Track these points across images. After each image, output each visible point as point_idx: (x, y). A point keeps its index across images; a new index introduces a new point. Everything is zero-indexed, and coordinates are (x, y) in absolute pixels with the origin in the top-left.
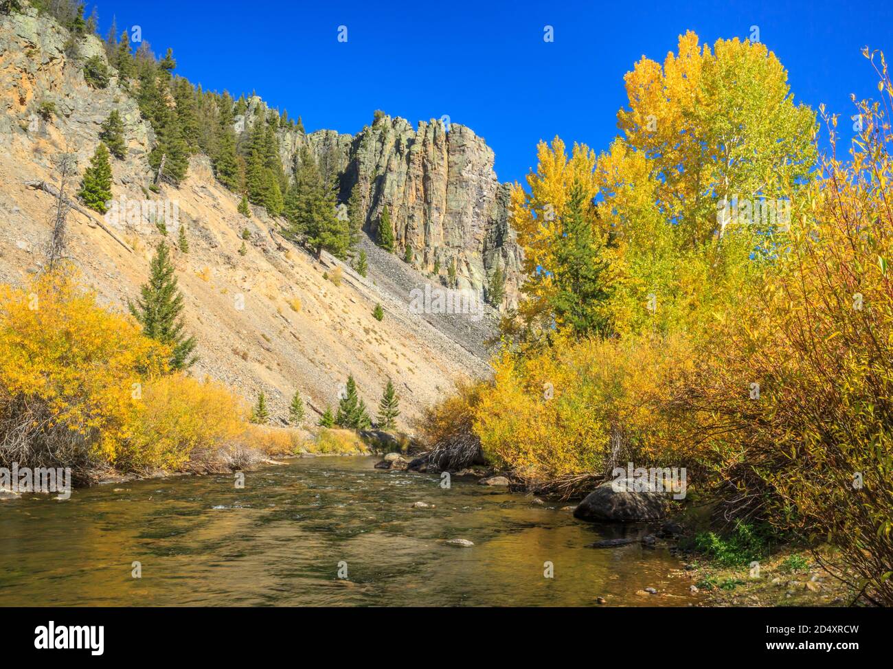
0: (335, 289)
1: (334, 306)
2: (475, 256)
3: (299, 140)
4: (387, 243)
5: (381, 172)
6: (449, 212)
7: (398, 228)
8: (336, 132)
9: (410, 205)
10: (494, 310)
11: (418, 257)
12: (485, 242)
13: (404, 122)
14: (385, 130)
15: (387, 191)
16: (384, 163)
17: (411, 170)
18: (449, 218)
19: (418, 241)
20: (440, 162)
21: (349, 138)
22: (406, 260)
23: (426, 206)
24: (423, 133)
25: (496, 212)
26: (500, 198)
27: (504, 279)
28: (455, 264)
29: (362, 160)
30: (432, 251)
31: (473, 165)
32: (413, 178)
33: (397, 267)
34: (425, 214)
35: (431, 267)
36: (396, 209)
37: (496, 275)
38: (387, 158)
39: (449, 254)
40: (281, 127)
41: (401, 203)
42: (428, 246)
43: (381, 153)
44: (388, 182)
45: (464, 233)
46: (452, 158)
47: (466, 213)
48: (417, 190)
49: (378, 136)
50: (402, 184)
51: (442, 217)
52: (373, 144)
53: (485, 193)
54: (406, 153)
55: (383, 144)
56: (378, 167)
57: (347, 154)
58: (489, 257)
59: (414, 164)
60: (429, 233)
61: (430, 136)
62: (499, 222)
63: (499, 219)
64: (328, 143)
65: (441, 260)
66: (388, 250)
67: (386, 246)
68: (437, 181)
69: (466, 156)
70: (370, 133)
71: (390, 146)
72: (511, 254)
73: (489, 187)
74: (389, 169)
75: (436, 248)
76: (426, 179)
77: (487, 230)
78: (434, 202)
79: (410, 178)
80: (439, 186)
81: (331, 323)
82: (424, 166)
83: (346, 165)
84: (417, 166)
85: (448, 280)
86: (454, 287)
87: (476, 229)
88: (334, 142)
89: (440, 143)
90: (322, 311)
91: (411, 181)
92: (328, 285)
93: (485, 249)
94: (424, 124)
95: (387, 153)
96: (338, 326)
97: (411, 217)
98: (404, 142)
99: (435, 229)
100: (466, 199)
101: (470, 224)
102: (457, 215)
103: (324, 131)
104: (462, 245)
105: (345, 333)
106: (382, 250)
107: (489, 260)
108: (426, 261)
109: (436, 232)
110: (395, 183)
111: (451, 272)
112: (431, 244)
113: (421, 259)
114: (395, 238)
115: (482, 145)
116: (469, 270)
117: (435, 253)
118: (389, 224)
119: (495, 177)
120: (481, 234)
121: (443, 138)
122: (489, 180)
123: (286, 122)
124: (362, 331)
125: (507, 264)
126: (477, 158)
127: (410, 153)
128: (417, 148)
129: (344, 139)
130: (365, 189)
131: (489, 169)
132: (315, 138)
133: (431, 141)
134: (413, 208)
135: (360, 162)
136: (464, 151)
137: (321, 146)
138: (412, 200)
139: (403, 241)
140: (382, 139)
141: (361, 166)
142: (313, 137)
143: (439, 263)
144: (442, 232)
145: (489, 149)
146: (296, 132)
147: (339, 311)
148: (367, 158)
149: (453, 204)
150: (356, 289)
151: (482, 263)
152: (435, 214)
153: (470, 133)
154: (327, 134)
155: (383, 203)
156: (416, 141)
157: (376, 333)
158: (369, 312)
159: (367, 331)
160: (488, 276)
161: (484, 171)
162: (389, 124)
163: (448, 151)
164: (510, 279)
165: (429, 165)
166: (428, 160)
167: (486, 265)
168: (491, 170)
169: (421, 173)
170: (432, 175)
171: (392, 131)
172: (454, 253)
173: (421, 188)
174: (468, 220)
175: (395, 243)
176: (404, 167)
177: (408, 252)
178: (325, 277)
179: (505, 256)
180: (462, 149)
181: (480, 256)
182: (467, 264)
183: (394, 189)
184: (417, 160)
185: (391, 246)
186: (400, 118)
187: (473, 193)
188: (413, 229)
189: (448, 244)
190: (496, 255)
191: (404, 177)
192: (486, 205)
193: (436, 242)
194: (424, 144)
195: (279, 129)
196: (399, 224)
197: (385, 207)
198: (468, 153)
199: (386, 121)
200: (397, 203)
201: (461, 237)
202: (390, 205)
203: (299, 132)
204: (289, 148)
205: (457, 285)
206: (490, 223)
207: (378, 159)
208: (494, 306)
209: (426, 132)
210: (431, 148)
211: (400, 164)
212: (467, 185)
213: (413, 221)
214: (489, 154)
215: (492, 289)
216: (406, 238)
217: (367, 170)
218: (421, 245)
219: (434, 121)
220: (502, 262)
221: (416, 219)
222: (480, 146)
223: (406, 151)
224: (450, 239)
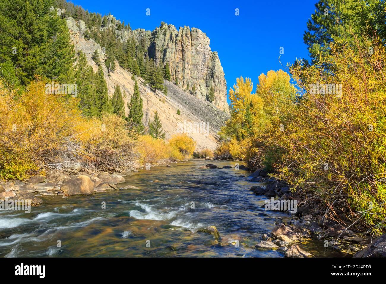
0: (163, 105)
1: (165, 111)
2: (202, 82)
3: (130, 34)
4: (168, 77)
5: (165, 47)
6: (192, 64)
7: (172, 71)
8: (144, 29)
9: (177, 62)
10: (211, 104)
11: (181, 83)
12: (207, 76)
13: (173, 27)
14: (166, 30)
15: (167, 56)
16: (166, 44)
17: (177, 47)
18: (192, 67)
19: (180, 76)
20: (189, 44)
21: (150, 32)
22: (176, 84)
23: (183, 62)
24: (182, 32)
25: (211, 64)
26: (212, 58)
27: (214, 91)
28: (195, 85)
29: (157, 43)
30: (186, 80)
31: (201, 45)
32: (178, 51)
33: (173, 87)
34: (183, 65)
35: (185, 87)
36: (171, 64)
37: (211, 90)
38: (167, 42)
39: (192, 81)
40: (122, 28)
41: (173, 61)
42: (184, 78)
43: (164, 40)
44: (168, 53)
45: (198, 73)
46: (193, 42)
47: (199, 65)
48: (179, 55)
49: (163, 33)
50: (173, 53)
51: (189, 66)
52: (161, 36)
53: (206, 56)
54: (174, 40)
55: (165, 36)
56: (163, 46)
57: (149, 39)
58: (208, 82)
59: (178, 45)
60: (184, 73)
61: (184, 33)
62: (212, 68)
63: (212, 66)
64: (141, 34)
65: (189, 84)
66: (168, 80)
67: (168, 79)
68: (187, 52)
69: (198, 41)
70: (160, 31)
71: (168, 37)
72: (217, 81)
73: (208, 53)
74: (168, 47)
75: (187, 79)
76: (183, 51)
77: (207, 71)
78: (186, 61)
79: (176, 50)
80: (188, 54)
81: (166, 117)
82: (182, 46)
83: (149, 44)
84: (179, 46)
85: (192, 92)
86: (195, 95)
87: (203, 71)
88: (144, 33)
89: (188, 36)
90: (163, 113)
91: (177, 52)
92: (161, 103)
93: (206, 79)
94: (181, 28)
95: (166, 40)
96: (168, 118)
97: (177, 67)
98: (174, 35)
99: (187, 71)
100: (199, 59)
101: (201, 68)
102: (196, 65)
103: (139, 29)
104: (197, 78)
105: (171, 121)
106: (166, 80)
107: (208, 84)
108: (184, 85)
109: (187, 72)
110: (170, 53)
111: (193, 89)
112: (185, 77)
113: (181, 84)
114: (171, 75)
115: (205, 36)
116: (200, 88)
117: (187, 81)
118: (169, 70)
119: (210, 49)
120: (205, 73)
121: (190, 34)
122: (208, 51)
123: (124, 26)
124: (175, 119)
125: (215, 85)
126: (203, 42)
127: (176, 40)
128: (179, 38)
129: (148, 33)
130: (158, 55)
131: (208, 46)
132: (136, 32)
133: (185, 35)
134: (178, 63)
135: (156, 44)
136: (198, 39)
137: (138, 36)
138: (177, 60)
139: (174, 76)
140: (165, 34)
141: (157, 46)
142: (135, 32)
143: (189, 85)
144: (189, 72)
145: (208, 38)
146: (128, 30)
147: (167, 113)
148: (159, 42)
149: (194, 61)
150: (170, 104)
151: (205, 85)
152: (187, 65)
153: (200, 32)
154: (141, 30)
155: (166, 61)
156: (179, 35)
157: (179, 120)
158: (175, 112)
159: (177, 119)
160: (208, 90)
161: (206, 47)
162: (167, 27)
163: (191, 39)
164: (216, 91)
165: (184, 45)
166: (183, 43)
167: (207, 86)
168: (209, 46)
169: (181, 48)
170: (185, 50)
171: (168, 31)
172: (194, 81)
173: (181, 54)
174: (199, 67)
175: (171, 77)
176: (174, 46)
177: (176, 81)
178: (160, 100)
179: (214, 82)
180: (197, 38)
181: (204, 82)
182: (200, 85)
183: (170, 55)
184: (179, 43)
185: (170, 79)
186: (171, 25)
187: (202, 56)
188: (178, 71)
189: (192, 77)
190: (211, 81)
191: (174, 50)
192: (206, 61)
193: (187, 77)
194: (182, 37)
195: (121, 29)
196: (172, 70)
197: (167, 63)
198: (199, 40)
199: (166, 26)
200: (172, 61)
201: (197, 74)
202: (169, 62)
203: (130, 30)
204: (126, 37)
205: (196, 94)
206: (208, 68)
207: (163, 42)
208: (210, 102)
209: (183, 31)
210: (185, 38)
211: (172, 45)
212: (199, 53)
213: (178, 68)
214: (208, 40)
215: (210, 95)
216: (175, 75)
217: (158, 47)
218: (182, 78)
219: (185, 27)
220: (213, 84)
221: (179, 67)
222: (204, 37)
223: (175, 39)
224: (192, 75)
